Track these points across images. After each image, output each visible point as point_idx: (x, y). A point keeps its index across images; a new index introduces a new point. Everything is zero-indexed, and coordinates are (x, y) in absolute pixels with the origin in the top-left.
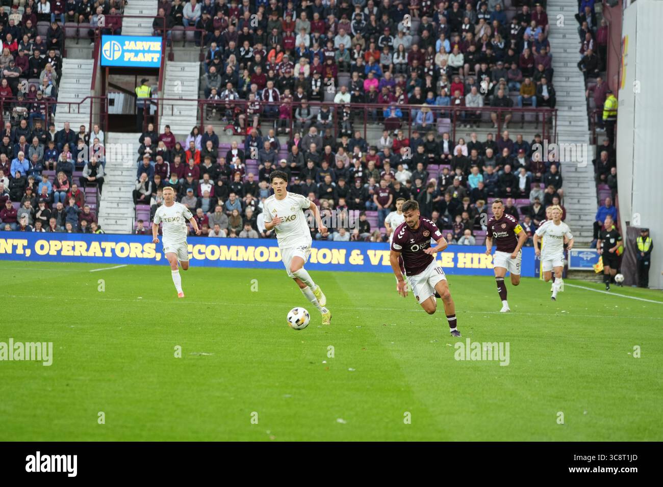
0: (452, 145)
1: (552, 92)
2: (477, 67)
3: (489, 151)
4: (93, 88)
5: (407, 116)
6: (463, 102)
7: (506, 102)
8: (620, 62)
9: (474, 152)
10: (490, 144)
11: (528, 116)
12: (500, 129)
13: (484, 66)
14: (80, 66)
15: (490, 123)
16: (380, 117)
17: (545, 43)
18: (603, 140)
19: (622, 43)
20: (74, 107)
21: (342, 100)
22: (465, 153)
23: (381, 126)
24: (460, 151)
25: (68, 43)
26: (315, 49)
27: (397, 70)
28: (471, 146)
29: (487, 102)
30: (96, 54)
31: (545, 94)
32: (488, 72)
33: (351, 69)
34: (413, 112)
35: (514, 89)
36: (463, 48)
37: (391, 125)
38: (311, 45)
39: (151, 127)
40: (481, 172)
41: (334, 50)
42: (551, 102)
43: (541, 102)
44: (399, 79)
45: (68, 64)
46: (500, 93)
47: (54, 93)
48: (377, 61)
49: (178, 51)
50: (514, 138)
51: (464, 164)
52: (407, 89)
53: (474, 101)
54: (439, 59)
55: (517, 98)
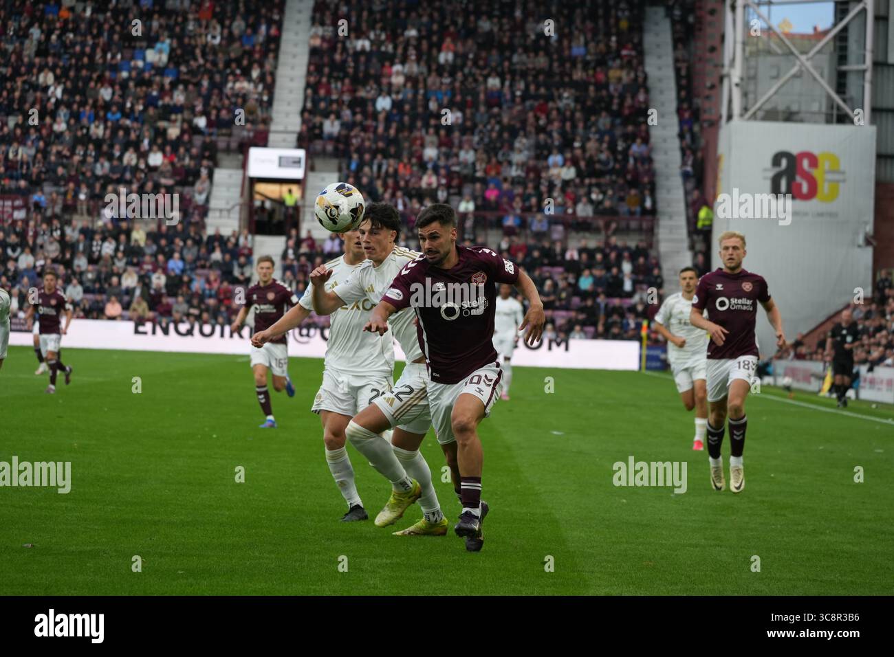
0: (564, 251)
1: (654, 202)
2: (587, 181)
3: (599, 256)
4: (242, 194)
5: (524, 224)
6: (574, 212)
7: (612, 212)
8: (716, 178)
9: (584, 256)
10: (598, 250)
11: (633, 224)
12: (608, 237)
13: (594, 181)
14: (230, 176)
15: (597, 230)
16: (498, 224)
17: (649, 160)
18: (700, 246)
19: (717, 160)
20: (225, 213)
21: (467, 209)
22: (576, 257)
23: (500, 232)
24: (572, 256)
25: (220, 156)
26: (442, 163)
27: (515, 182)
28: (581, 251)
29: (596, 212)
30: (244, 165)
31: (648, 204)
32: (598, 185)
33: (474, 180)
34: (529, 219)
35: (622, 199)
36: (575, 162)
37: (509, 232)
38: (439, 158)
39: (293, 232)
40: (591, 274)
41: (459, 164)
42: (653, 212)
43: (644, 212)
44: (519, 190)
45: (219, 174)
46: (607, 204)
47: (207, 200)
48: (498, 173)
49: (318, 163)
50: (620, 243)
51: (574, 268)
52: (525, 198)
53: (584, 210)
54: (554, 172)
55: (623, 208)
